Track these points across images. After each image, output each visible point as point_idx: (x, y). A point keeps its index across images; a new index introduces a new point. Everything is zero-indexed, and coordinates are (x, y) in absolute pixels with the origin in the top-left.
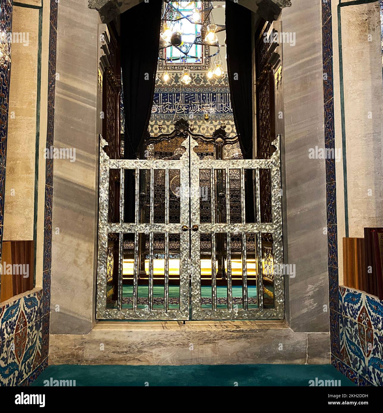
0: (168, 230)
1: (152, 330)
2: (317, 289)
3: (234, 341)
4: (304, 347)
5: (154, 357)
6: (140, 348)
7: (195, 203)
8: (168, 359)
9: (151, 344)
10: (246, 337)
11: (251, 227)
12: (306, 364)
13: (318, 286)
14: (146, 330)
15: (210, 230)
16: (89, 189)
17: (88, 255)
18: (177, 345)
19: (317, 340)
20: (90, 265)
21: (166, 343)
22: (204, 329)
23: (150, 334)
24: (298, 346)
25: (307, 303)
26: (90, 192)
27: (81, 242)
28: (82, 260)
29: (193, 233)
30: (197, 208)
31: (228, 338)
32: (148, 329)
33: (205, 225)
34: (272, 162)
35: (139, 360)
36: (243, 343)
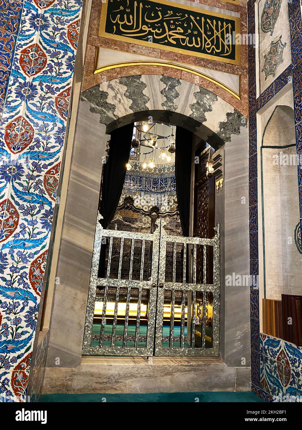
0: (142, 286)
1: (127, 364)
2: (243, 334)
3: (186, 374)
4: (233, 379)
5: (127, 386)
6: (117, 379)
7: (162, 266)
8: (138, 388)
9: (126, 376)
10: (195, 370)
11: (199, 287)
12: (235, 391)
13: (244, 332)
14: (122, 364)
15: (171, 287)
16: (88, 251)
17: (82, 303)
18: (145, 377)
19: (242, 373)
20: (83, 311)
21: (137, 375)
22: (165, 364)
23: (125, 368)
24: (229, 377)
25: (236, 344)
26: (89, 254)
27: (79, 293)
28: (77, 307)
29: (160, 289)
30: (163, 270)
31: (182, 371)
32: (124, 363)
33: (168, 283)
34: (214, 241)
35: (116, 389)
36: (192, 375)
